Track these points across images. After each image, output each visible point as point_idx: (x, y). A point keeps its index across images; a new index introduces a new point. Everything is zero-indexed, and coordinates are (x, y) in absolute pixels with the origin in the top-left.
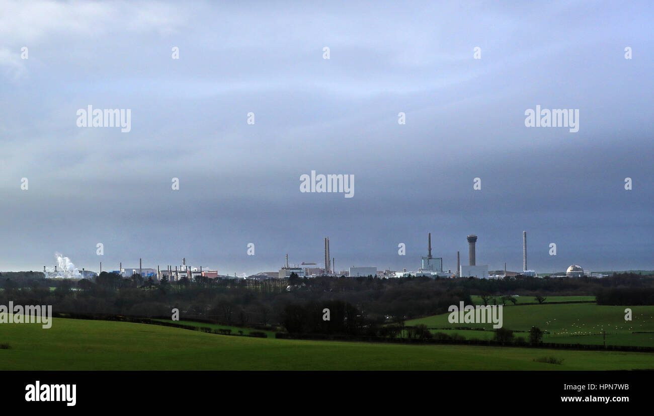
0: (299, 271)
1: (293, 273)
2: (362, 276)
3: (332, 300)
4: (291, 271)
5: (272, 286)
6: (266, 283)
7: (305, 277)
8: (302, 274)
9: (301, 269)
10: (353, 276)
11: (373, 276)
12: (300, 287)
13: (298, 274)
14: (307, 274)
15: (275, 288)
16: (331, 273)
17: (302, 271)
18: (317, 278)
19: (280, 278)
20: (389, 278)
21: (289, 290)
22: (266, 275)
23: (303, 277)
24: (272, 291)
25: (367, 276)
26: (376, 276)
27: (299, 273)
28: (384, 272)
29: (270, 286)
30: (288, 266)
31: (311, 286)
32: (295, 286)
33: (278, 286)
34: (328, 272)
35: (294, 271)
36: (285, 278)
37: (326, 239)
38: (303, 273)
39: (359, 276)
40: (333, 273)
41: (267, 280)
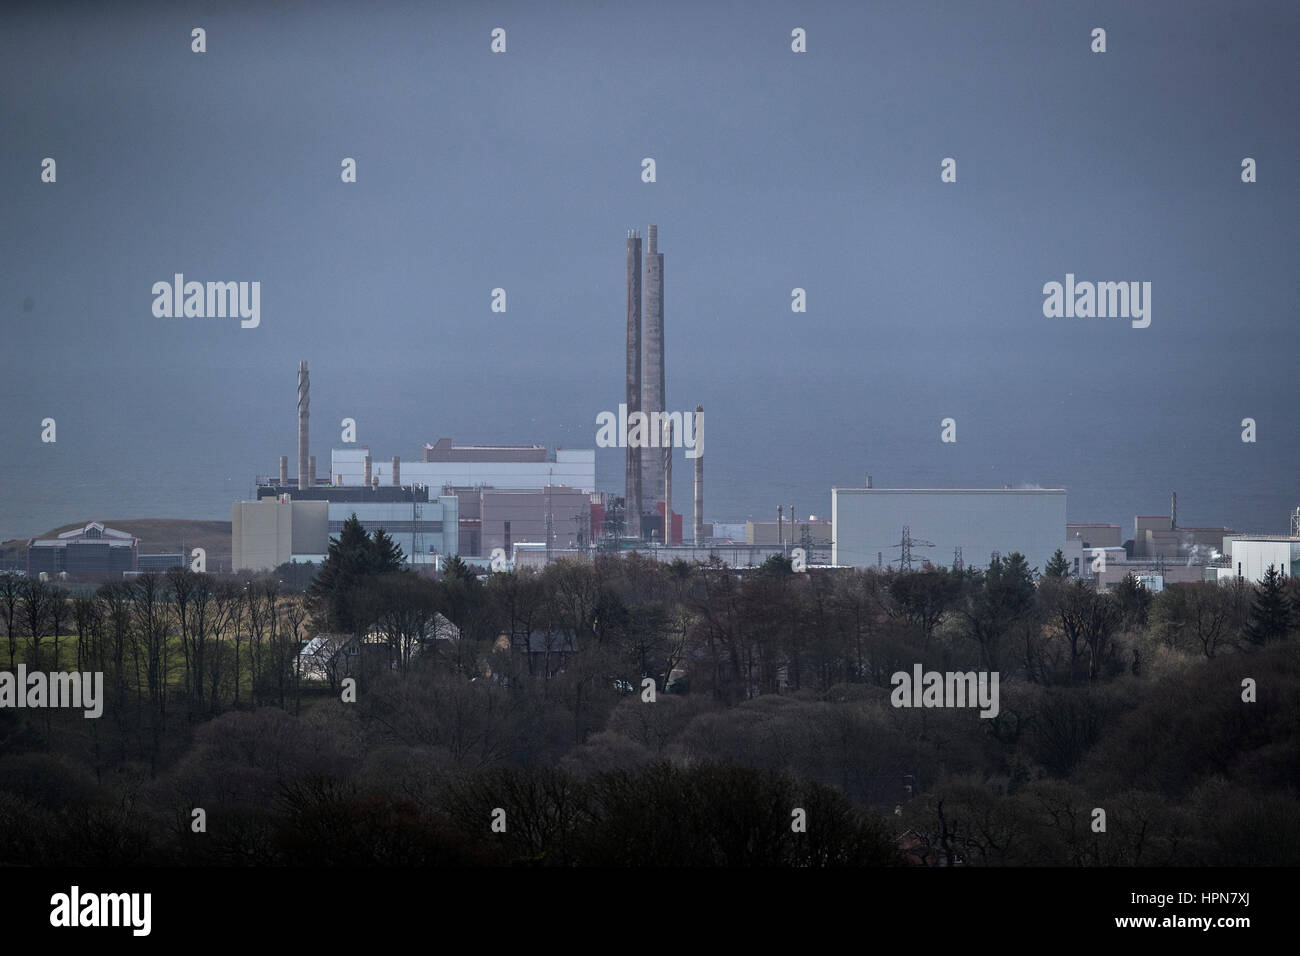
0: (402, 511)
1: (353, 530)
2: (944, 561)
3: (683, 760)
4: (340, 512)
5: (175, 640)
6: (120, 617)
7: (455, 567)
8: (431, 539)
9: (419, 495)
10: (863, 562)
11: (1038, 565)
12: (410, 646)
13: (396, 538)
14: (472, 542)
15: (202, 653)
16: (677, 536)
17: (428, 512)
18: (563, 577)
19: (245, 573)
20: (1176, 592)
21: (316, 675)
22: (121, 540)
23: (438, 565)
24: (174, 678)
25: (980, 563)
26: (1058, 567)
27: (397, 526)
28: (1132, 534)
29: (158, 634)
30: (308, 468)
31: (503, 642)
32: (372, 638)
33: (229, 636)
34: (652, 524)
35: (369, 513)
36: (287, 569)
37: (637, 243)
38: (438, 527)
39: (917, 566)
40: (691, 530)
41: (127, 589)
